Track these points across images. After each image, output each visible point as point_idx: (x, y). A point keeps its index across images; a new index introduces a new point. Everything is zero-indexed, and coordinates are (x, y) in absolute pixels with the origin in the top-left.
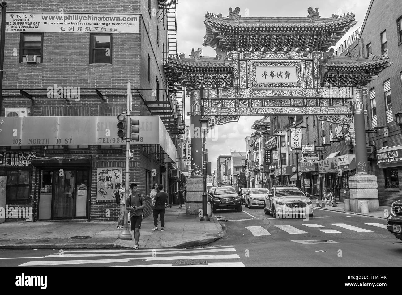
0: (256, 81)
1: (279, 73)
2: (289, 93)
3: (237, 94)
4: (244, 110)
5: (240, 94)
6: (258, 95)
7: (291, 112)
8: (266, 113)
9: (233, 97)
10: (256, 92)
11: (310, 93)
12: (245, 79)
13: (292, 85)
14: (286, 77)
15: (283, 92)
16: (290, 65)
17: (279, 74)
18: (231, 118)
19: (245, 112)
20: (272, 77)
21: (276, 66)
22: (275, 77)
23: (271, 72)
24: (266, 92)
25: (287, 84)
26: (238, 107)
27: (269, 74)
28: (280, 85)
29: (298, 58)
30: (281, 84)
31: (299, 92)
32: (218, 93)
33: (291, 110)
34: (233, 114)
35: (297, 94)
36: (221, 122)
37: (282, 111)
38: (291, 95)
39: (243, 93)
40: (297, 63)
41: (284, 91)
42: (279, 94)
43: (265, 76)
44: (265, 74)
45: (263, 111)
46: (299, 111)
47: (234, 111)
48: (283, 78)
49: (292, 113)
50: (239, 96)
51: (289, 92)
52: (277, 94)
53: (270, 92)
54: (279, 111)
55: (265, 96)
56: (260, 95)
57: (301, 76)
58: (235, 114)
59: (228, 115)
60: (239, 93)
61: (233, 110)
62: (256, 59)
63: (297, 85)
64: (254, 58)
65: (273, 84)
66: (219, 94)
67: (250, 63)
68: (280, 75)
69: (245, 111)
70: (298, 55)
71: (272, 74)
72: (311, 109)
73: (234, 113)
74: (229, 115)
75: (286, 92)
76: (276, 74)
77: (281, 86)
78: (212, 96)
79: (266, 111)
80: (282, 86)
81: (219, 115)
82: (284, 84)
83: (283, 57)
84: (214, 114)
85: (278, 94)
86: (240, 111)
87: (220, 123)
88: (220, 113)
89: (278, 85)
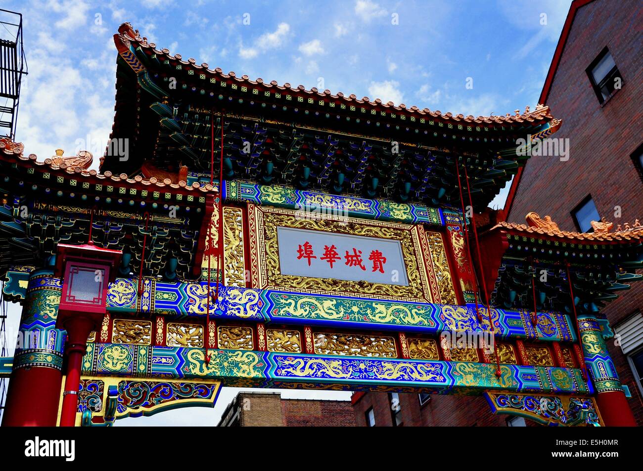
0: (279, 269)
1: (352, 253)
2: (393, 313)
3: (215, 301)
4: (238, 359)
5: (225, 302)
6: (291, 310)
7: (406, 377)
8: (319, 374)
9: (197, 311)
10: (283, 301)
11: (455, 316)
12: (242, 259)
13: (396, 292)
14: (375, 268)
15: (373, 309)
16: (380, 234)
17: (352, 257)
18: (186, 391)
19: (245, 367)
20: (331, 262)
21: (338, 232)
22: (340, 264)
23: (326, 248)
24: (316, 303)
25: (379, 288)
26: (216, 348)
27: (319, 251)
28: (357, 287)
29: (405, 217)
30: (361, 284)
31: (422, 312)
32: (140, 293)
33: (404, 369)
34: (196, 371)
35: (417, 320)
36: (146, 405)
37: (375, 370)
38: (398, 321)
39: (237, 301)
40: (402, 230)
41: (374, 305)
42: (359, 313)
43: (309, 258)
44: (306, 252)
45: (311, 367)
46: (431, 376)
47: (201, 362)
48: (364, 268)
49: (411, 379)
50: (223, 308)
51: (391, 309)
52: (352, 312)
53: (328, 304)
54: (366, 370)
55: (313, 314)
56: (296, 311)
57: (418, 268)
58: (206, 372)
59: (173, 377)
60: (220, 299)
61: (197, 359)
62: (275, 201)
63: (411, 292)
64: (269, 199)
65: (335, 283)
66: (146, 295)
67: (256, 214)
68: (353, 259)
69: (243, 363)
70: (402, 208)
71: (330, 255)
72: (467, 370)
73: (201, 370)
74: (181, 377)
75: (381, 308)
76: (341, 254)
77: (361, 290)
78: (116, 300)
79: (320, 367)
80: (366, 290)
81: (137, 375)
82: (371, 285)
83: (360, 207)
84: (118, 368)
85: (355, 314)
86: (226, 364)
87: (142, 409)
88: (142, 368)
89: (353, 287)
